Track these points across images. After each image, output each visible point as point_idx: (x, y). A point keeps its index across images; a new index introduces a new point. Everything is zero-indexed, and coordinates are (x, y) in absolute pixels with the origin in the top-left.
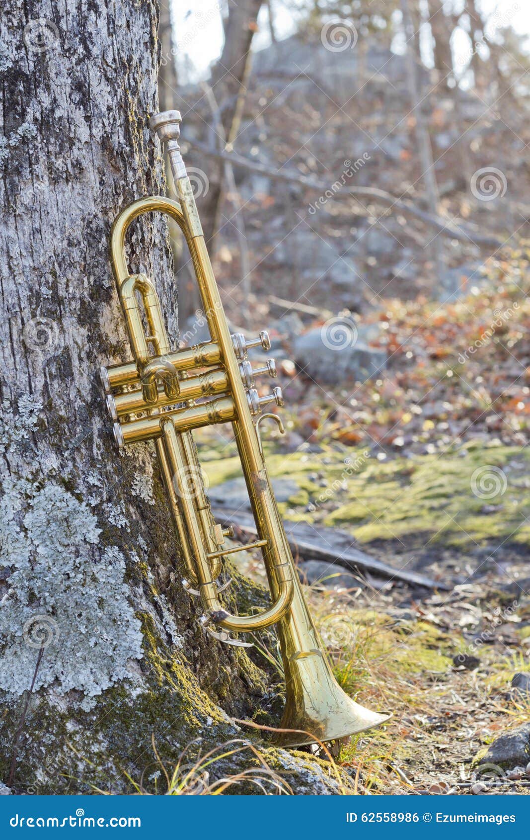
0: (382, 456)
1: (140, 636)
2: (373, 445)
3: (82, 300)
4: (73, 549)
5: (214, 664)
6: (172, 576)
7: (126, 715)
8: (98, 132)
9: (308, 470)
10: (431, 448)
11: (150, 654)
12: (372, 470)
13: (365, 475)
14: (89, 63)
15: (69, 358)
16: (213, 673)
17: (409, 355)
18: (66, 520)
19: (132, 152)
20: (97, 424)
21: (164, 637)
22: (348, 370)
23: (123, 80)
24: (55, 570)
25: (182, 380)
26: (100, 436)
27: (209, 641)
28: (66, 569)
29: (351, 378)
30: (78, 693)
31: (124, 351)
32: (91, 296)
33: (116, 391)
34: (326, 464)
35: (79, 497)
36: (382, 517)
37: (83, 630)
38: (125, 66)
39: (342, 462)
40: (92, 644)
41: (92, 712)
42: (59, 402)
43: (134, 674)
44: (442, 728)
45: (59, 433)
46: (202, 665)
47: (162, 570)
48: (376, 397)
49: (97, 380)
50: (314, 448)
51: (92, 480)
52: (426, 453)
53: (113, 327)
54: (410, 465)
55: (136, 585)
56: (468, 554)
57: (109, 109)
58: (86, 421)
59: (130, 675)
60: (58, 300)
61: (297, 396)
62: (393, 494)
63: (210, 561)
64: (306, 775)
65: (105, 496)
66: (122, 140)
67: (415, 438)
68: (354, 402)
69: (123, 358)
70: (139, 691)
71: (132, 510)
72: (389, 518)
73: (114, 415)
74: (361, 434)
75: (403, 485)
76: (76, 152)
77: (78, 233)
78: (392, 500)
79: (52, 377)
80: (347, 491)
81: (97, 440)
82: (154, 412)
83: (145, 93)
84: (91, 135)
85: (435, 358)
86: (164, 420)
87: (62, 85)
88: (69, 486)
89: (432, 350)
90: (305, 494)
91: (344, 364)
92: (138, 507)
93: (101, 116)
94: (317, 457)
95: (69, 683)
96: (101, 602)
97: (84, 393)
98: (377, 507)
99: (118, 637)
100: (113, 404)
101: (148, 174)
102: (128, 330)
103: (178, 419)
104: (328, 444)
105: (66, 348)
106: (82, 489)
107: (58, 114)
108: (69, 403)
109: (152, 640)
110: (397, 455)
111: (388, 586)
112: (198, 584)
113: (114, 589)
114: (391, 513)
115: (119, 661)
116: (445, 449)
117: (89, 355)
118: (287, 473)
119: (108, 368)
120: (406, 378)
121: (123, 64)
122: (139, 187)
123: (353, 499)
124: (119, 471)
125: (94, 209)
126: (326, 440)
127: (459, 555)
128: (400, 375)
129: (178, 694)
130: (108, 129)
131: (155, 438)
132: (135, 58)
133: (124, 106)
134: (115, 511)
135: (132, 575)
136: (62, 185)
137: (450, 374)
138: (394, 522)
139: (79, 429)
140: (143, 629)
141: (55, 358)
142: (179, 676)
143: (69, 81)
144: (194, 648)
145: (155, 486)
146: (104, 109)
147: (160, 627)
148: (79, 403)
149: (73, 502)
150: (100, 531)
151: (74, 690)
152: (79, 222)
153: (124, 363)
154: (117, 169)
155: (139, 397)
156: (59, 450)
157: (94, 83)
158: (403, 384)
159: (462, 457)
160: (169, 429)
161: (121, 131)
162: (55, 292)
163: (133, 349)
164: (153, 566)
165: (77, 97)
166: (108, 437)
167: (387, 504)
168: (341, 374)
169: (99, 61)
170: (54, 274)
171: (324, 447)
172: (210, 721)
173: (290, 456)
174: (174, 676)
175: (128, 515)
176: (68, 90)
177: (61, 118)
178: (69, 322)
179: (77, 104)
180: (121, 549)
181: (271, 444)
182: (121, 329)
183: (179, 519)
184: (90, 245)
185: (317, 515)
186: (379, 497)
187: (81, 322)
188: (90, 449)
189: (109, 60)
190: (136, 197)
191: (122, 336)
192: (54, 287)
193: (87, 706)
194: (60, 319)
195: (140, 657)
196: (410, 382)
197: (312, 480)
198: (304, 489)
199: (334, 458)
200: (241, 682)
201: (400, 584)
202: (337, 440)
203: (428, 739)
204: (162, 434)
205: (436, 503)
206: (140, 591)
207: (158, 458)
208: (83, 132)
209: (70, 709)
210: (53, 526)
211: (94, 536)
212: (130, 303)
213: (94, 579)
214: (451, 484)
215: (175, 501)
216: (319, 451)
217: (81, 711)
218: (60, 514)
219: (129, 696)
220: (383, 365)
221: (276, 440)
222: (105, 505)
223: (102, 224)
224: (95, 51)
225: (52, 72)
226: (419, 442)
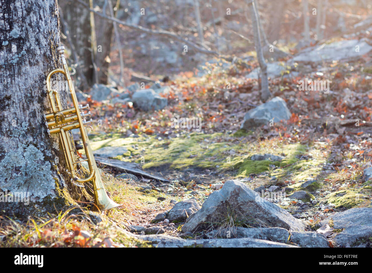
0: (160, 138)
1: (54, 184)
2: (158, 134)
3: (39, 96)
4: (37, 162)
5: (76, 193)
6: (64, 169)
7: (51, 203)
8: (42, 52)
9: (132, 144)
10: (178, 135)
11: (57, 188)
12: (155, 143)
13: (152, 145)
14: (40, 34)
15: (35, 112)
16: (76, 195)
17: (177, 100)
18: (35, 154)
19: (52, 56)
20: (43, 129)
21: (61, 184)
22: (152, 106)
23: (50, 37)
24: (32, 167)
25: (66, 117)
26: (44, 132)
27: (75, 187)
28: (35, 167)
29: (153, 109)
30: (38, 198)
31: (50, 110)
32: (41, 95)
33: (48, 120)
34: (139, 141)
35: (38, 148)
36: (156, 160)
37: (39, 182)
38: (50, 33)
39: (145, 141)
40: (42, 185)
41: (42, 202)
42: (33, 124)
43: (53, 193)
44: (146, 214)
45: (33, 132)
46: (73, 193)
47: (61, 168)
48: (162, 116)
49: (43, 118)
50: (136, 136)
51: (42, 144)
52: (176, 137)
53: (47, 103)
54: (169, 141)
55: (54, 171)
56: (182, 171)
57: (46, 45)
58: (40, 129)
59: (52, 193)
60: (32, 97)
61: (132, 116)
62: (161, 152)
63: (73, 164)
64: (96, 216)
65: (45, 148)
66: (49, 53)
67: (173, 132)
68: (153, 118)
69: (50, 112)
70: (54, 197)
71: (53, 152)
72: (158, 160)
73: (48, 127)
74: (154, 130)
75: (165, 149)
76: (36, 58)
77: (37, 79)
78: (160, 154)
79: (31, 117)
80: (145, 151)
81: (43, 134)
82: (58, 126)
83: (56, 39)
84: (41, 53)
85: (186, 101)
86: (61, 128)
87: (32, 40)
88: (36, 145)
89: (185, 98)
90: (129, 152)
91: (151, 103)
92: (55, 151)
93: (43, 47)
94: (136, 139)
95: (36, 195)
96: (44, 175)
97: (39, 121)
98: (154, 156)
99: (49, 184)
100: (47, 124)
101: (57, 62)
102: (51, 105)
103: (64, 128)
104: (141, 134)
105: (35, 110)
106: (39, 146)
107: (31, 48)
108: (36, 124)
109: (58, 185)
110: (165, 138)
111: (149, 181)
112: (71, 171)
113: (48, 172)
114: (159, 158)
115: (49, 190)
116: (183, 135)
117: (41, 111)
118: (124, 145)
119: (46, 114)
120: (174, 109)
121: (49, 33)
122: (54, 65)
123: (146, 154)
124: (49, 142)
125: (42, 72)
126: (141, 133)
127: (178, 172)
128: (171, 108)
129: (64, 198)
130: (45, 51)
131: (59, 133)
132: (53, 30)
133: (50, 44)
134: (48, 152)
135: (52, 168)
136: (33, 67)
137: (190, 107)
138: (159, 161)
139: (38, 131)
140: (55, 182)
141: (32, 112)
142: (65, 194)
143: (34, 39)
144: (70, 188)
145: (59, 146)
146: (44, 46)
147: (60, 182)
148: (38, 124)
149: (37, 150)
150: (44, 157)
151: (37, 197)
152: (38, 76)
153: (50, 113)
154: (48, 61)
155: (54, 122)
156: (33, 136)
157: (41, 39)
158: (173, 111)
159: (188, 138)
160: (62, 131)
161: (49, 51)
162: (31, 95)
163: (52, 109)
164: (59, 167)
165: (37, 43)
166: (46, 133)
167: (158, 155)
168: (149, 108)
169: (43, 33)
170: (31, 90)
171: (139, 135)
172: (72, 204)
173: (126, 139)
174: (63, 194)
175: (52, 153)
176: (34, 41)
177: (32, 49)
178: (35, 103)
179: (37, 45)
180: (50, 162)
181: (120, 134)
182: (50, 104)
183: (65, 154)
184: (41, 82)
185: (133, 159)
186: (156, 153)
187: (39, 102)
188: (41, 136)
189: (45, 32)
190: (54, 68)
191: (50, 106)
192: (31, 94)
193: (40, 201)
194: (33, 102)
195: (54, 189)
196: (175, 111)
197: (133, 147)
198: (129, 150)
199: (143, 139)
200: (84, 198)
201: (153, 180)
202: (144, 133)
203: (141, 216)
204: (61, 132)
205: (174, 154)
206: (55, 172)
207: (60, 138)
208: (38, 52)
209: (36, 202)
210: (32, 156)
211: (42, 158)
212: (51, 97)
213: (42, 169)
214: (181, 147)
215: (64, 149)
216: (137, 137)
217: (39, 202)
218: (33, 153)
219: (51, 198)
220: (166, 104)
221: (122, 133)
222: (45, 151)
223: (44, 76)
224: (41, 30)
225: (30, 37)
226: (174, 133)
